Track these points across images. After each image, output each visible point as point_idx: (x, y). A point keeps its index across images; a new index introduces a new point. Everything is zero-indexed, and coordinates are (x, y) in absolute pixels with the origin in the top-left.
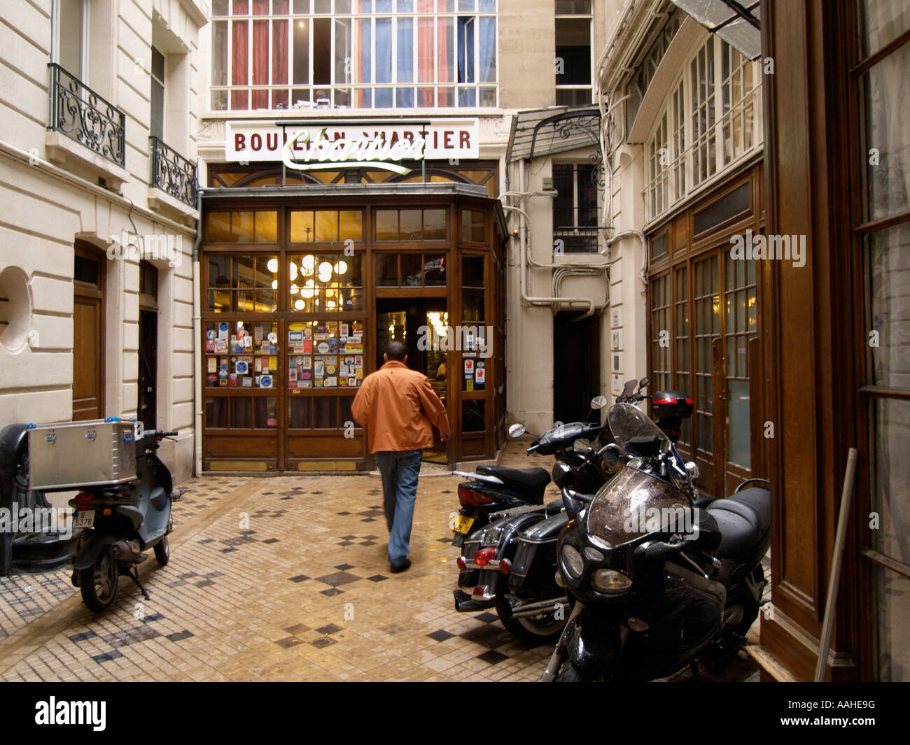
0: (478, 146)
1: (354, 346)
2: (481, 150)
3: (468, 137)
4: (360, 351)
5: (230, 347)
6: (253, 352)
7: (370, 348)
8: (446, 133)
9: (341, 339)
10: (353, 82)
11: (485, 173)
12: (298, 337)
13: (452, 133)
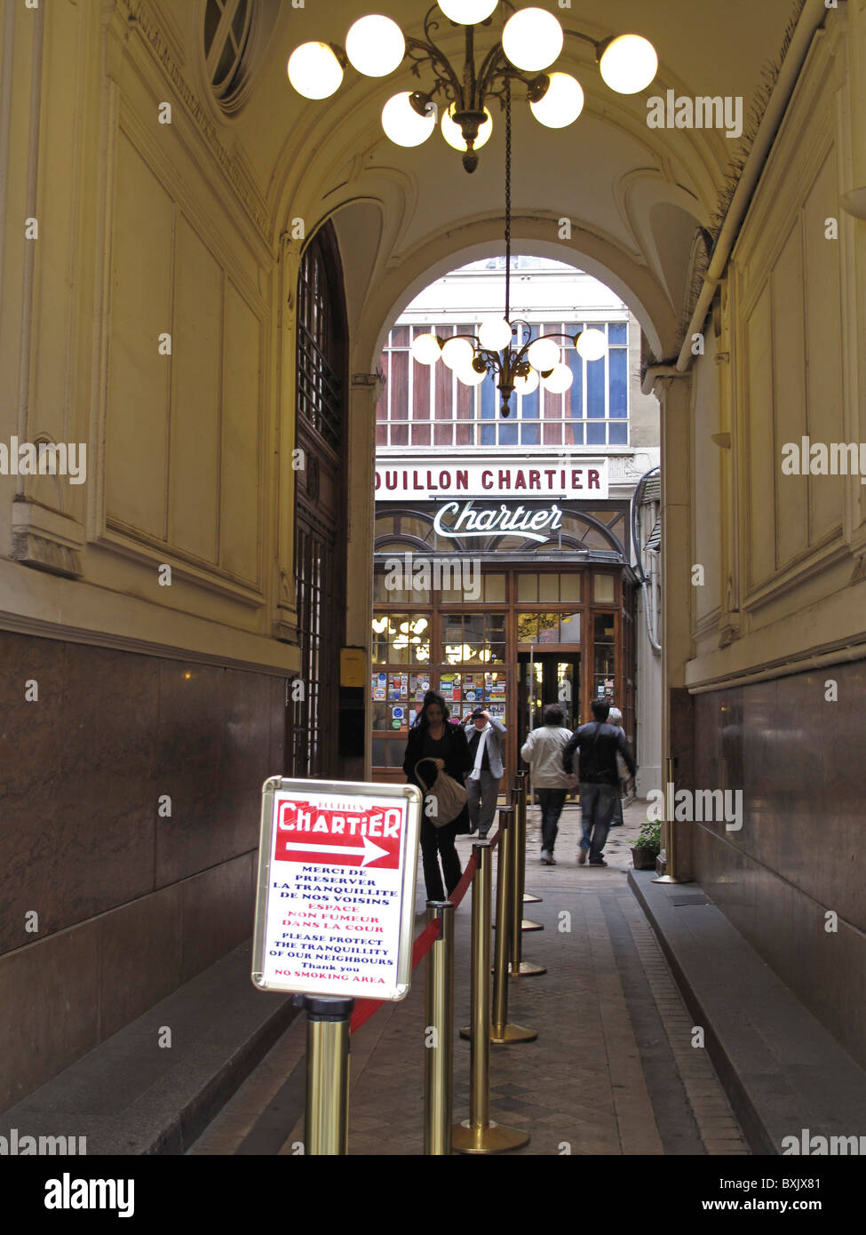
0: (608, 487)
1: (498, 695)
2: (611, 491)
3: (597, 476)
4: (504, 700)
5: (387, 695)
6: (408, 699)
7: (512, 697)
8: (574, 472)
9: (486, 688)
10: (476, 418)
11: (616, 514)
12: (449, 686)
13: (580, 472)
